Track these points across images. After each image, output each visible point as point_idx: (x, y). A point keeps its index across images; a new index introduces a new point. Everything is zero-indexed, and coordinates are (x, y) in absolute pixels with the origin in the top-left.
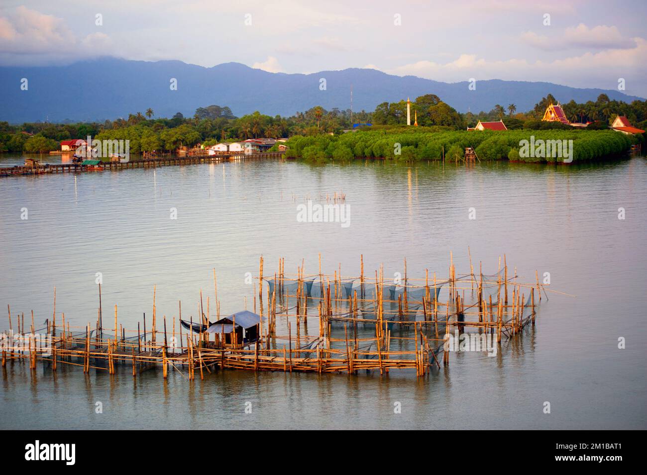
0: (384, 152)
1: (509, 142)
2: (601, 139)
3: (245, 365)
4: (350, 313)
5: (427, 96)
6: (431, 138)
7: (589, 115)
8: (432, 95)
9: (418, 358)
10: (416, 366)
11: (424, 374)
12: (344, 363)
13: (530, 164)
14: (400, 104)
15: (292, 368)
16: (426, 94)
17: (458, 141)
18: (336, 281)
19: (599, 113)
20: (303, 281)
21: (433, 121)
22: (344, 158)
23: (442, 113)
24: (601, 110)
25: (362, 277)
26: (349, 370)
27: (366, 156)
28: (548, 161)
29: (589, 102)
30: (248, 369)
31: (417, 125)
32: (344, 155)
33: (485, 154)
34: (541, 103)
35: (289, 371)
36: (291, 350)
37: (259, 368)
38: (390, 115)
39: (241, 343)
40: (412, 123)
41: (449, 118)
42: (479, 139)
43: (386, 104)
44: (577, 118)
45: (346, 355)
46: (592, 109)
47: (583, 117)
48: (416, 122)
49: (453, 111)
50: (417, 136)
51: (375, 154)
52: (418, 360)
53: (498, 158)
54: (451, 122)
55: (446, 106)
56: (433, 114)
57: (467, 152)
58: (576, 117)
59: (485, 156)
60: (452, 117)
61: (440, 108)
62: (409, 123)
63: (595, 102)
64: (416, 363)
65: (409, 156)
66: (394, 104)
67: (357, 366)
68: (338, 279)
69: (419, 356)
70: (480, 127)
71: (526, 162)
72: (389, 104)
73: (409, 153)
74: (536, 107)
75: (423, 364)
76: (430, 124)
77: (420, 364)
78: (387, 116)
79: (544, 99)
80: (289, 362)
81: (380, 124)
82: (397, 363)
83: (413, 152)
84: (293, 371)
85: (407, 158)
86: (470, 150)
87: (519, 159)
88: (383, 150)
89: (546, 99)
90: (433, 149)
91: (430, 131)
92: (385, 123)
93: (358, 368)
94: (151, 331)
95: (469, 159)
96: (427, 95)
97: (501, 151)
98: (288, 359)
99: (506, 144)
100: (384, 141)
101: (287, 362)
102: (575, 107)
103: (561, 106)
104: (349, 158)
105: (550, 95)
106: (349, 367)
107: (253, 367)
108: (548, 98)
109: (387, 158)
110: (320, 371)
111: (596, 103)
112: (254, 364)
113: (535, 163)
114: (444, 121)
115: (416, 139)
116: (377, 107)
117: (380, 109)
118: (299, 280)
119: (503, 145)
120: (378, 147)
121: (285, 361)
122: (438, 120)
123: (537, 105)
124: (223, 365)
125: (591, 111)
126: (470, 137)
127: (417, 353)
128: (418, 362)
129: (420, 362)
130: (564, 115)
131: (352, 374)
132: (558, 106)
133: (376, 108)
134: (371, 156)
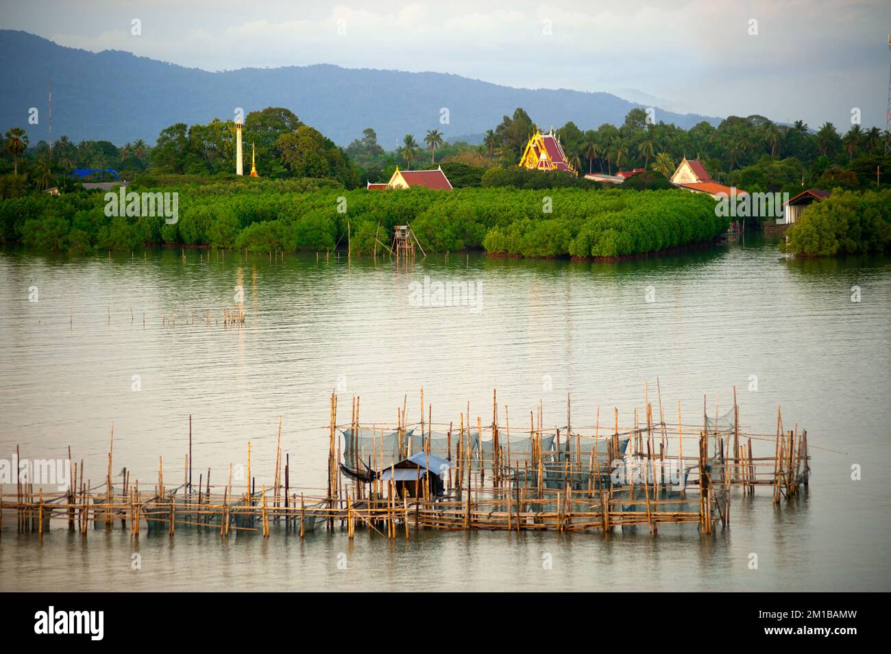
0: (207, 233)
1: (479, 214)
2: (675, 210)
5: (269, 111)
6: (305, 204)
7: (609, 156)
8: (280, 110)
12: (595, 517)
13: (533, 260)
14: (212, 127)
15: (519, 525)
16: (267, 108)
17: (364, 211)
19: (629, 151)
20: (404, 431)
21: (288, 166)
22: (124, 245)
23: (307, 150)
24: (635, 145)
25: (494, 424)
26: (603, 526)
27: (163, 242)
28: (571, 253)
29: (606, 127)
31: (256, 176)
32: (124, 238)
33: (431, 239)
34: (500, 128)
35: (516, 530)
38: (192, 151)
40: (246, 169)
41: (324, 161)
42: (409, 206)
43: (181, 127)
44: (582, 162)
45: (600, 505)
46: (614, 142)
47: (593, 161)
48: (253, 169)
49: (329, 145)
50: (272, 200)
51: (186, 237)
53: (457, 248)
54: (328, 169)
55: (313, 133)
56: (287, 153)
57: (398, 235)
58: (578, 159)
59: (430, 243)
60: (327, 157)
61: (301, 138)
62: (239, 171)
63: (618, 127)
65: (270, 242)
66: (199, 127)
70: (398, 180)
71: (523, 257)
72: (188, 128)
73: (272, 235)
74: (489, 138)
75: (711, 516)
76: (282, 173)
78: (185, 154)
79: (506, 119)
81: (171, 172)
82: (673, 516)
83: (279, 233)
85: (267, 247)
86: (403, 231)
87: (507, 251)
88: (203, 229)
89: (511, 118)
90: (319, 228)
91: (294, 190)
92: (180, 169)
94: (273, 485)
95: (401, 250)
96: (270, 108)
97: (461, 232)
98: (514, 514)
99: (473, 219)
100: (204, 209)
102: (573, 138)
103: (557, 137)
104: (133, 245)
105: (520, 110)
106: (604, 522)
108: (516, 116)
109: (214, 246)
110: (562, 529)
111: (622, 129)
112: (463, 522)
113: (544, 258)
114: (313, 166)
115: (272, 205)
116: (161, 135)
117: (168, 138)
118: (399, 429)
119: (466, 221)
120: (193, 222)
121: (510, 516)
122: (298, 164)
123: (491, 132)
125: (612, 148)
126: (388, 202)
128: (704, 515)
130: (564, 157)
132: (550, 136)
133: (159, 137)
134: (174, 240)
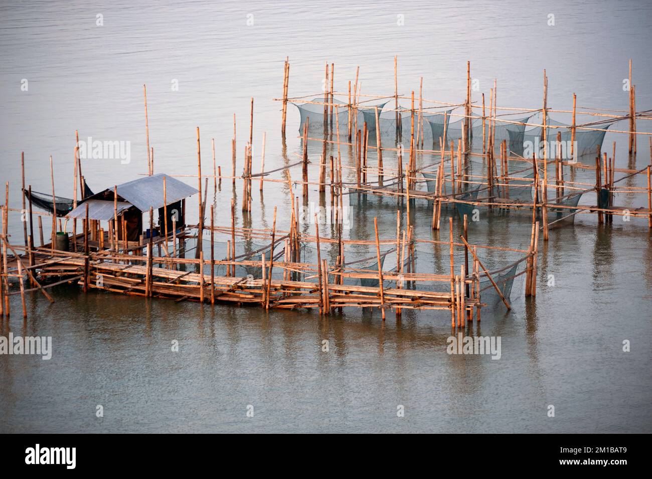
3: (129, 286)
4: (399, 178)
9: (455, 291)
10: (450, 306)
11: (470, 322)
12: (311, 292)
15: (215, 297)
18: (413, 111)
20: (356, 108)
25: (468, 103)
26: (321, 306)
30: (133, 295)
35: (209, 302)
36: (213, 261)
37: (154, 293)
39: (138, 240)
45: (318, 276)
52: (455, 295)
64: (449, 300)
67: (337, 300)
68: (417, 106)
69: (457, 286)
75: (465, 302)
77: (458, 302)
80: (210, 284)
82: (413, 299)
84: (218, 303)
93: (343, 303)
98: (208, 278)
101: (206, 285)
106: (322, 300)
107: (144, 292)
112: (145, 285)
118: (350, 106)
121: (202, 283)
124: (86, 285)
127: (454, 280)
128: (455, 300)
129: (458, 299)
131: (327, 315)
